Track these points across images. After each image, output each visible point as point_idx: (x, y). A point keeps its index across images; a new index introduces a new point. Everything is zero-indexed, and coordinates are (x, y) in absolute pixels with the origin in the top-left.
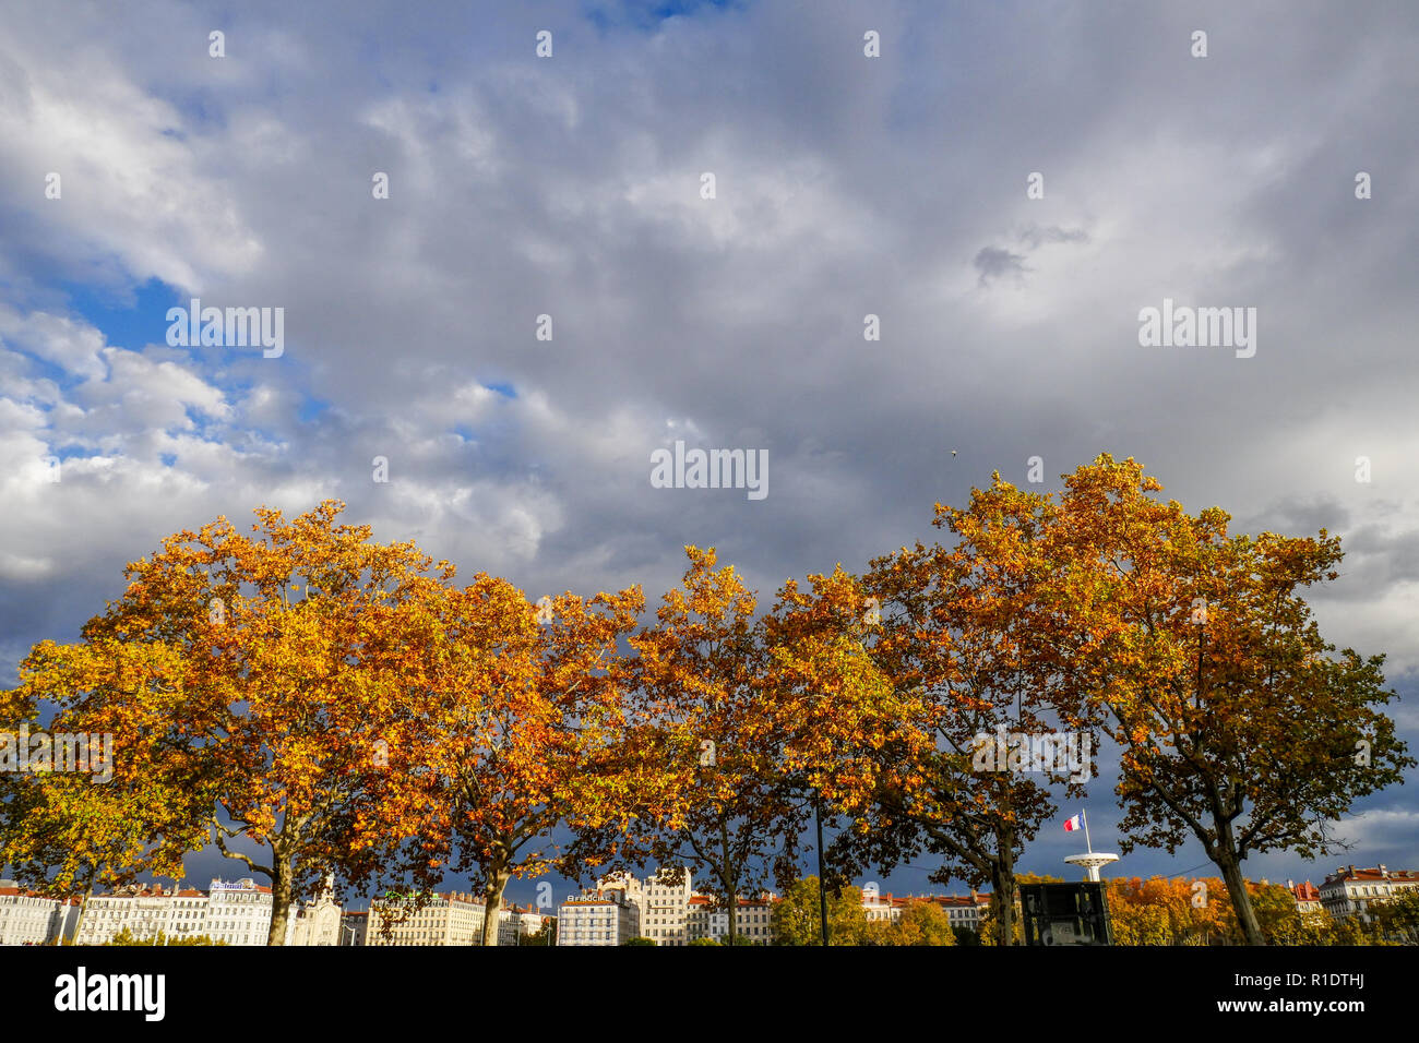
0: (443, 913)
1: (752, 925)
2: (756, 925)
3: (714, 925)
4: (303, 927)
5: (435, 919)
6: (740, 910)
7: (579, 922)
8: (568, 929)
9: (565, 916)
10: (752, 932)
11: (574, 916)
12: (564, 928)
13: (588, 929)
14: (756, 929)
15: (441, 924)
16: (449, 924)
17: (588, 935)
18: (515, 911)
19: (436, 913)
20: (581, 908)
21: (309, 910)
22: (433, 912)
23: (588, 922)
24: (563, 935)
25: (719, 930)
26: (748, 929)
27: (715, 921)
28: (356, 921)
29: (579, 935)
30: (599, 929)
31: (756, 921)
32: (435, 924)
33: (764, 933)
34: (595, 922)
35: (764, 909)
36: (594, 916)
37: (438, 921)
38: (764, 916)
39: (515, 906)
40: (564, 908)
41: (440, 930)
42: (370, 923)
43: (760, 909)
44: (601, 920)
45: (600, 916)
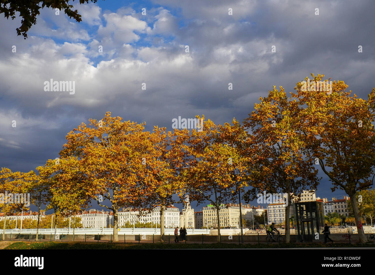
0: (227, 211)
1: (341, 209)
2: (342, 209)
3: (326, 209)
4: (182, 218)
5: (225, 212)
6: (335, 204)
7: (275, 211)
8: (271, 213)
9: (270, 209)
10: (341, 211)
11: (273, 209)
12: (270, 213)
13: (278, 213)
14: (343, 211)
15: (227, 214)
16: (230, 214)
17: (279, 215)
18: (253, 208)
19: (225, 211)
20: (275, 206)
21: (183, 212)
22: (224, 210)
23: (278, 211)
24: (270, 215)
25: (328, 211)
26: (339, 210)
27: (326, 208)
28: (200, 215)
29: (276, 215)
30: (283, 213)
31: (342, 207)
32: (225, 214)
33: (346, 211)
34: (281, 211)
35: (345, 203)
36: (280, 208)
37: (226, 213)
38: (345, 205)
39: (253, 206)
40: (269, 207)
41: (227, 216)
42: (204, 215)
43: (343, 203)
44: (283, 210)
45: (282, 208)
